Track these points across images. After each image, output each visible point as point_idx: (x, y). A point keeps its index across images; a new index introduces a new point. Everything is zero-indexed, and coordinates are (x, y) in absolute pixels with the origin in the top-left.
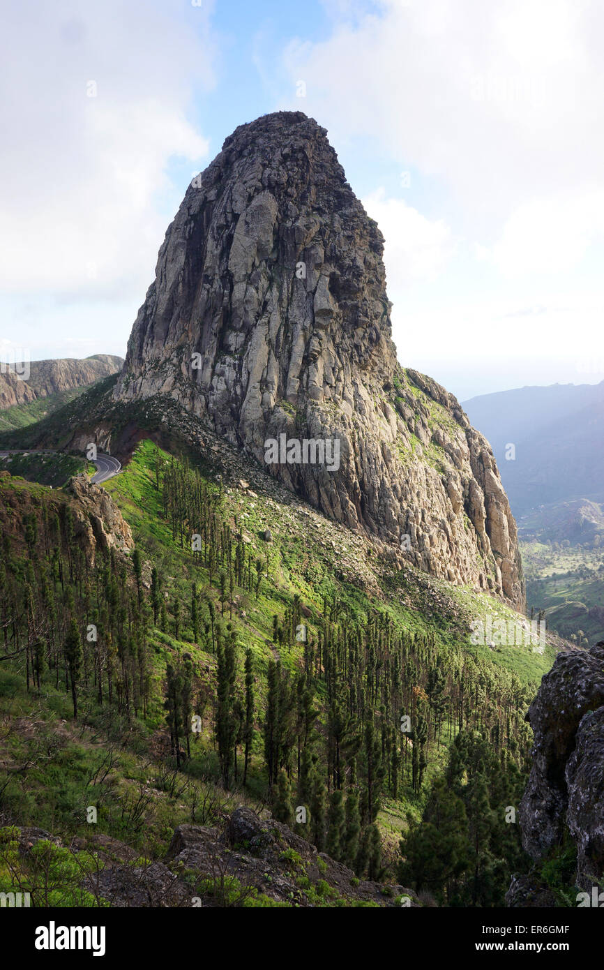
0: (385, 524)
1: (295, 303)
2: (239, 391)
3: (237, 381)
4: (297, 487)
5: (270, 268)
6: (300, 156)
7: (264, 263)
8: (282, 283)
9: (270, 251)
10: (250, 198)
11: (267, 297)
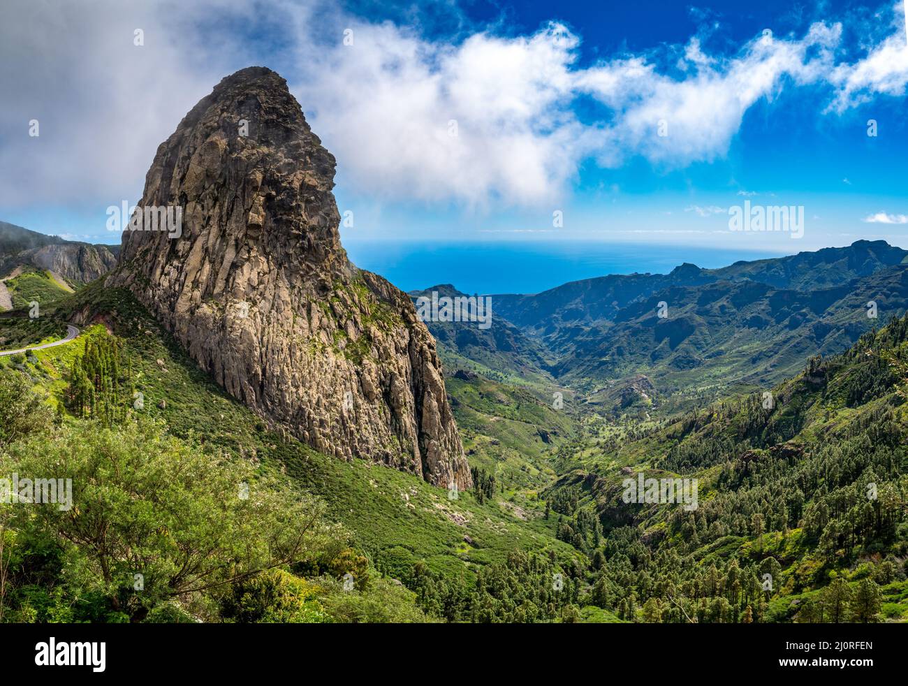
0: (280, 405)
1: (233, 218)
2: (177, 288)
3: (177, 280)
4: (209, 369)
5: (217, 190)
6: (253, 101)
7: (213, 186)
8: (224, 202)
9: (217, 177)
10: (208, 136)
11: (210, 213)
